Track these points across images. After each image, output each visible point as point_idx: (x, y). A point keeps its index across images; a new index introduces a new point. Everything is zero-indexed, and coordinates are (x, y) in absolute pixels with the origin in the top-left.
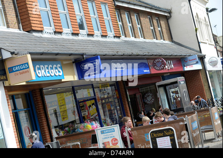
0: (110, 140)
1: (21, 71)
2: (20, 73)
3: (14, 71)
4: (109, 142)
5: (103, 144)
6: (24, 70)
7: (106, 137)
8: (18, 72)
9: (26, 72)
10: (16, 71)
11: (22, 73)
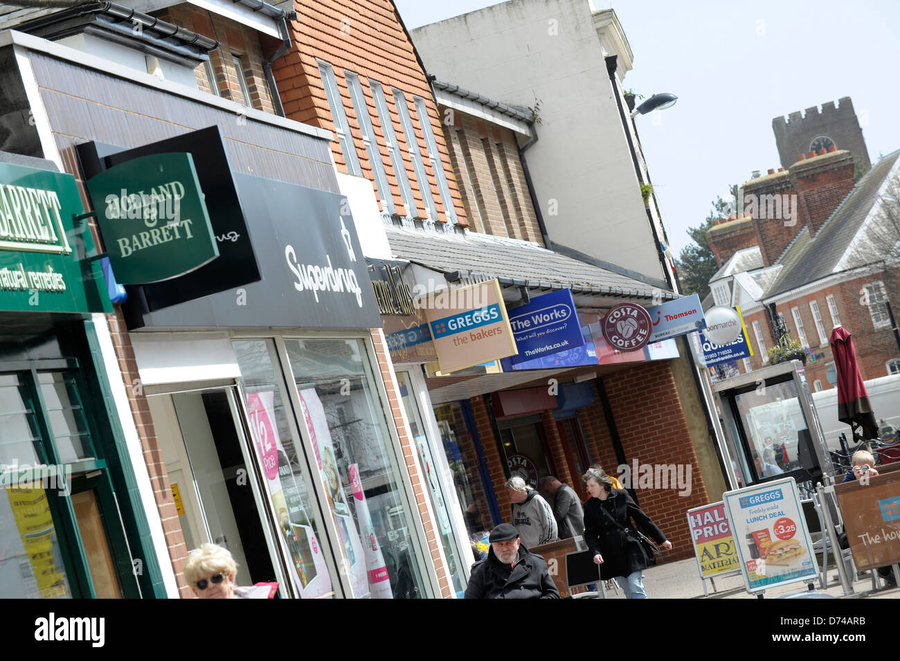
0: (769, 524)
1: (475, 331)
2: (474, 338)
3: (450, 332)
4: (766, 531)
5: (750, 536)
6: (486, 328)
7: (757, 515)
8: (466, 334)
9: (491, 333)
10: (458, 330)
11: (479, 337)
